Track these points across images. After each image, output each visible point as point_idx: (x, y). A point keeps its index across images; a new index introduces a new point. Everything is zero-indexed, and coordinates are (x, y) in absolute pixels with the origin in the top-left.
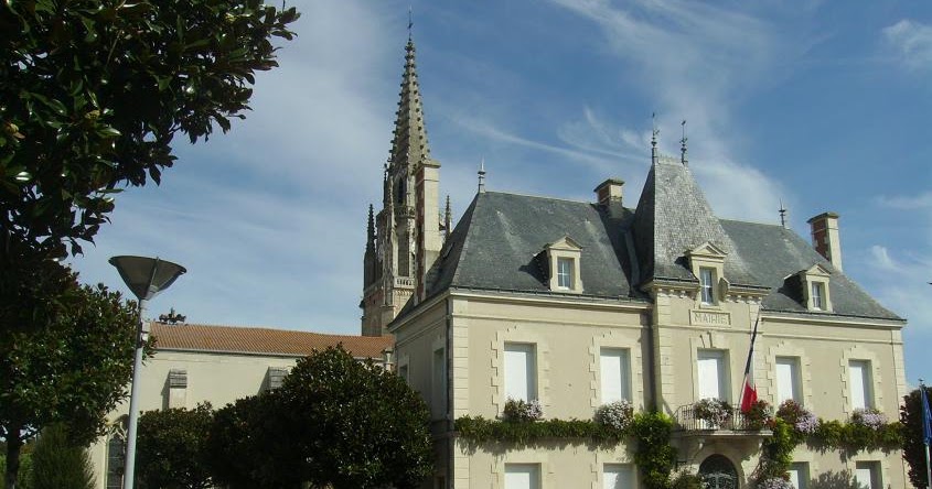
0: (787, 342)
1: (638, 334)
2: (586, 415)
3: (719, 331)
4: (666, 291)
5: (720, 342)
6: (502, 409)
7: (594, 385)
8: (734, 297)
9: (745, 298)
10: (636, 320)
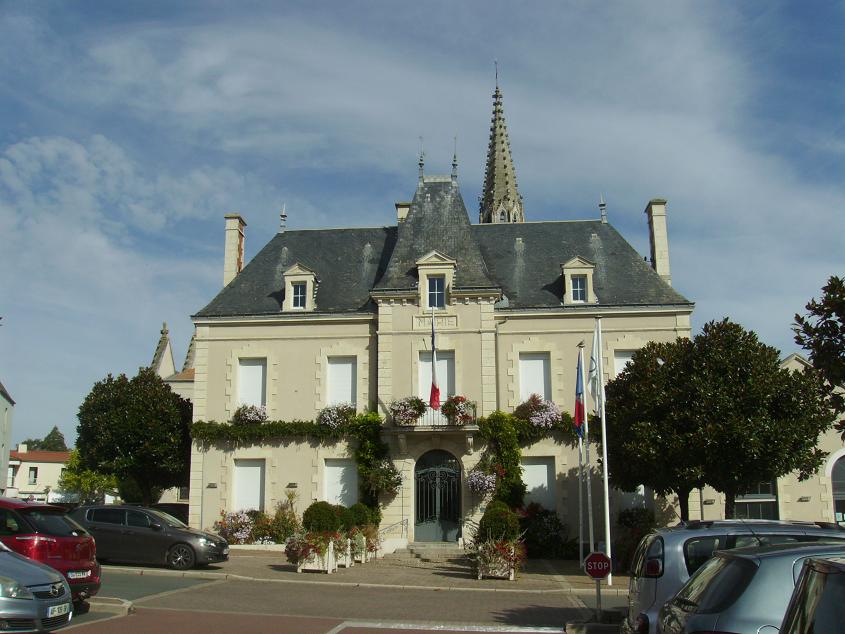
0: (535, 338)
1: (367, 342)
2: (310, 416)
3: (443, 333)
4: (387, 301)
5: (443, 343)
6: (232, 414)
7: (318, 390)
8: (461, 299)
9: (474, 299)
10: (365, 329)
